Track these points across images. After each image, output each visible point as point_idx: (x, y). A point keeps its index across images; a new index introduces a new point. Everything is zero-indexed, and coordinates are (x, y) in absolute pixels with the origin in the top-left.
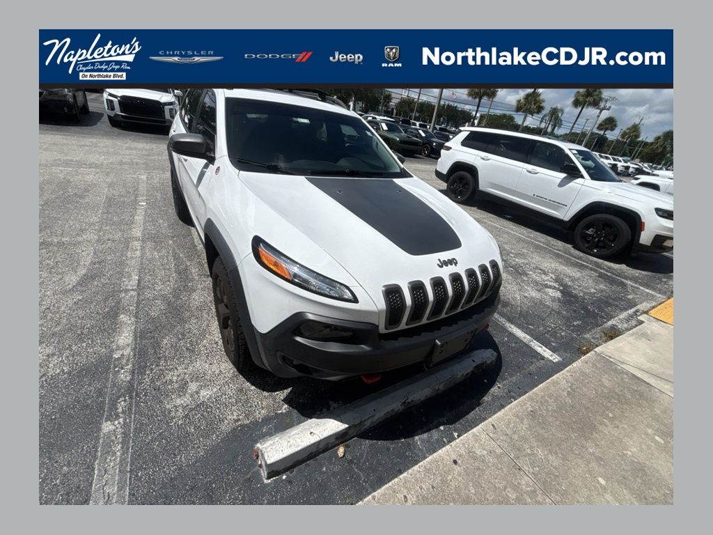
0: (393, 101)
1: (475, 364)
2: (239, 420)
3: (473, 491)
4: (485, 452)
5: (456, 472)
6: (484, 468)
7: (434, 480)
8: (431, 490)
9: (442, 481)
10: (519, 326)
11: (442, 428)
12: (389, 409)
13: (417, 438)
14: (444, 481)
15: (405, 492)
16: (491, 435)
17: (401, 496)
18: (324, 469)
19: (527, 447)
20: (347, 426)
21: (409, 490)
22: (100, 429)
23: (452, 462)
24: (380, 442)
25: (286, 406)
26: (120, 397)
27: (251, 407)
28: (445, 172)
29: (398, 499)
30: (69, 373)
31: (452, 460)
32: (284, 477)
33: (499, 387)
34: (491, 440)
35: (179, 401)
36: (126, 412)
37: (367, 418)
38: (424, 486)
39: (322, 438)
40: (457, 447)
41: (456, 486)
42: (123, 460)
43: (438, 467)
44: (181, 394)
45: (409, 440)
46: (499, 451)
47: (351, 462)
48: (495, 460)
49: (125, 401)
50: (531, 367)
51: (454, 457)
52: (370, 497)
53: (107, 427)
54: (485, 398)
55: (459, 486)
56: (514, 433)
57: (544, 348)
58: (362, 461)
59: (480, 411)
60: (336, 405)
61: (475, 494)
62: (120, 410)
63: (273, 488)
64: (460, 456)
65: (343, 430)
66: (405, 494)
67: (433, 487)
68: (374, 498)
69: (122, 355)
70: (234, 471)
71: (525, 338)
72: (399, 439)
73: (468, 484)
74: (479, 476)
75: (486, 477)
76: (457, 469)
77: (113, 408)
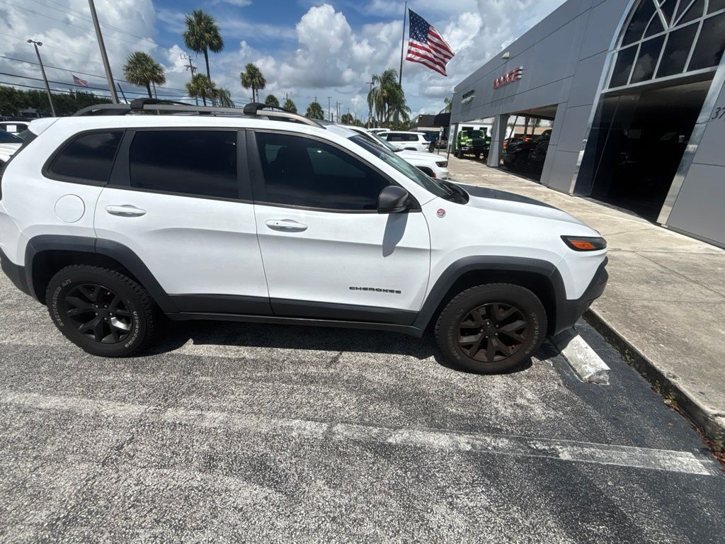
2: (559, 384)
22: (568, 461)
26: (530, 447)
35: (538, 411)
36: (549, 444)
42: (599, 448)
44: (529, 409)
53: (565, 456)
62: (546, 447)
69: (468, 443)
77: (544, 451)
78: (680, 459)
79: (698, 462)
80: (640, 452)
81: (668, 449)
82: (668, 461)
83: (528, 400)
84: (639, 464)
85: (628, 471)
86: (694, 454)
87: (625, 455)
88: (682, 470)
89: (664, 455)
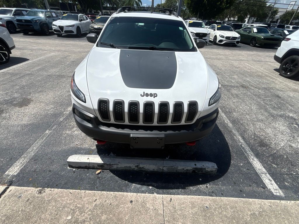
0: (278, 14)
1: (195, 167)
2: (78, 145)
3: (127, 218)
4: (152, 207)
5: (127, 206)
6: (144, 214)
7: (114, 202)
8: (109, 205)
9: (117, 205)
10: (262, 162)
11: (150, 187)
12: (128, 165)
13: (134, 184)
14: (118, 205)
15: (98, 198)
16: (165, 203)
17: (95, 198)
18: (88, 175)
19: (181, 221)
20: (103, 162)
21: (100, 198)
22: (45, 132)
23: (130, 201)
24: (116, 177)
25: (95, 147)
26: (56, 125)
27: (85, 142)
28: (281, 56)
29: (93, 199)
30: (51, 114)
31: (131, 200)
32: (74, 170)
33: (207, 187)
34: (162, 205)
35: (68, 132)
36: (54, 130)
37: (114, 163)
38: (107, 201)
39: (90, 162)
40: (139, 197)
41: (121, 210)
42: (43, 142)
43: (121, 198)
44: (70, 130)
45: (130, 184)
46: (161, 212)
47: (99, 178)
48: (153, 215)
49: (56, 126)
50: (246, 188)
51: (133, 199)
52: (84, 191)
53: (47, 132)
54: (191, 188)
55: (122, 212)
56: (181, 210)
57: (273, 182)
58: (103, 180)
59: (181, 191)
60: (112, 155)
61: (126, 220)
62: (53, 128)
63: (68, 171)
64: (137, 201)
65: (100, 163)
66: (97, 199)
67: (111, 204)
68: (85, 192)
69: (66, 113)
70: (63, 160)
71: (259, 170)
72: (126, 180)
73: (127, 214)
74: (137, 215)
75: (140, 218)
76: (130, 205)
77: (52, 127)
78: (18, 167)
79: (11, 174)
80: (31, 154)
81: (24, 166)
82: (22, 161)
83: (74, 131)
84: (29, 150)
85: (30, 145)
86: (14, 175)
87: (35, 148)
88: (15, 164)
89: (24, 162)
